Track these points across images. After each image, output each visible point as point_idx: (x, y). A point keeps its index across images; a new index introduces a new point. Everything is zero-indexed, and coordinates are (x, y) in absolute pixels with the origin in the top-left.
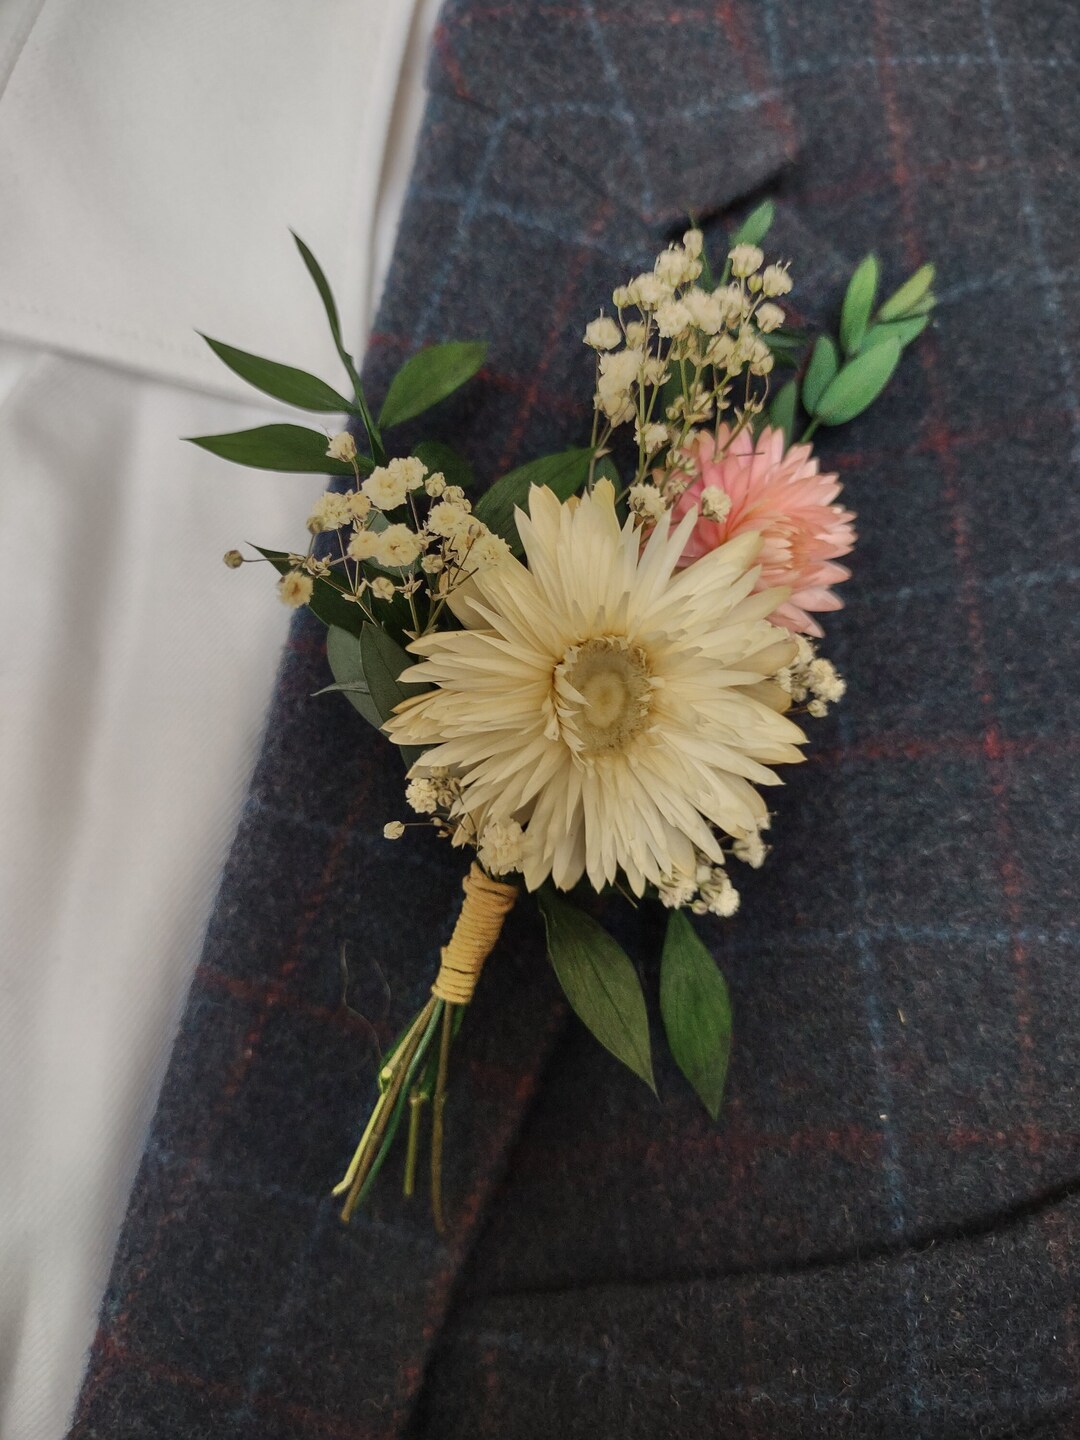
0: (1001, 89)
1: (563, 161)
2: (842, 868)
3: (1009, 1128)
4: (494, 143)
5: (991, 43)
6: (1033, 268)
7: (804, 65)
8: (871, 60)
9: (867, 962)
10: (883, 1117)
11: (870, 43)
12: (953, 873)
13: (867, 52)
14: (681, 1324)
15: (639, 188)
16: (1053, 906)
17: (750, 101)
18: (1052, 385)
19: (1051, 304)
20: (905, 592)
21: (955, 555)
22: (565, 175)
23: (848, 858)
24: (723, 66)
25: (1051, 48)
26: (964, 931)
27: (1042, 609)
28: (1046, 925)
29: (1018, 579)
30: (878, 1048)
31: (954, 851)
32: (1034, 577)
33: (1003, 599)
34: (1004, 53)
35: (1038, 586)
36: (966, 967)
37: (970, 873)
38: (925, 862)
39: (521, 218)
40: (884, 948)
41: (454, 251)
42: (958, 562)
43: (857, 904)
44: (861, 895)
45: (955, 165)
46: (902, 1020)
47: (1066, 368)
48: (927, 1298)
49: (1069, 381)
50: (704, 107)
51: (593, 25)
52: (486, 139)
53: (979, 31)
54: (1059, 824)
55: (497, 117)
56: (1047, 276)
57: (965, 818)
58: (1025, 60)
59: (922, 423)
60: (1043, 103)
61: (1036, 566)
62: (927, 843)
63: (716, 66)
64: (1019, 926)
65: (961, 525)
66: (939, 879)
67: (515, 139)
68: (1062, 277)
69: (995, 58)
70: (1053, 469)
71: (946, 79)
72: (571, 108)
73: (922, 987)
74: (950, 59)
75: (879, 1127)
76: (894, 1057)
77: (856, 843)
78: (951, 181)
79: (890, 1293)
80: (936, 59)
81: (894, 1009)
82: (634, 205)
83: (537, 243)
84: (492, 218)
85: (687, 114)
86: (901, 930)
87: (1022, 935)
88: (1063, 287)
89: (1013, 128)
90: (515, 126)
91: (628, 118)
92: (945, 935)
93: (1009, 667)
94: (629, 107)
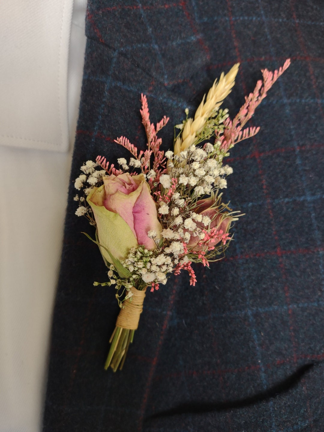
0: (266, 30)
1: (138, 66)
2: (242, 292)
3: (290, 357)
4: (115, 60)
5: (262, 12)
6: (281, 98)
7: (205, 19)
8: (227, 19)
9: (251, 319)
10: (259, 361)
11: (226, 12)
12: (272, 292)
13: (225, 15)
14: (211, 423)
15: (163, 74)
16: (298, 297)
17: (193, 39)
18: (289, 139)
19: (288, 110)
20: (250, 204)
21: (263, 192)
22: (139, 71)
23: (243, 289)
24: (184, 24)
25: (280, 15)
26: (276, 307)
27: (290, 210)
28: (296, 303)
29: (282, 200)
30: (256, 342)
31: (272, 285)
32: (287, 200)
33: (278, 206)
34: (266, 17)
35: (288, 203)
36: (277, 317)
37: (277, 291)
38: (265, 289)
39: (125, 87)
40: (256, 315)
41: (104, 100)
42: (264, 194)
43: (247, 303)
44: (248, 300)
45: (256, 60)
46: (262, 334)
47: (293, 132)
48: (276, 408)
49: (294, 137)
50: (179, 41)
51: (142, 11)
52: (112, 59)
53: (258, 7)
54: (298, 274)
55: (115, 50)
56: (285, 101)
57: (274, 275)
58: (273, 19)
59: (251, 148)
60: (279, 36)
61: (287, 196)
62: (264, 283)
63: (181, 25)
64: (289, 304)
65: (264, 182)
66: (268, 294)
67: (122, 58)
68: (289, 101)
69: (264, 18)
70: (290, 166)
71: (250, 26)
72: (139, 46)
73: (266, 325)
74: (250, 18)
75: (259, 364)
76: (261, 345)
77: (245, 285)
78: (254, 65)
79: (267, 409)
80: (246, 18)
81: (260, 332)
82: (161, 80)
83: (132, 96)
84: (116, 87)
85: (174, 43)
86: (260, 309)
87: (290, 306)
88: (291, 104)
89: (271, 45)
90: (121, 54)
91: (156, 47)
92: (271, 309)
93: (282, 228)
94: (156, 43)
